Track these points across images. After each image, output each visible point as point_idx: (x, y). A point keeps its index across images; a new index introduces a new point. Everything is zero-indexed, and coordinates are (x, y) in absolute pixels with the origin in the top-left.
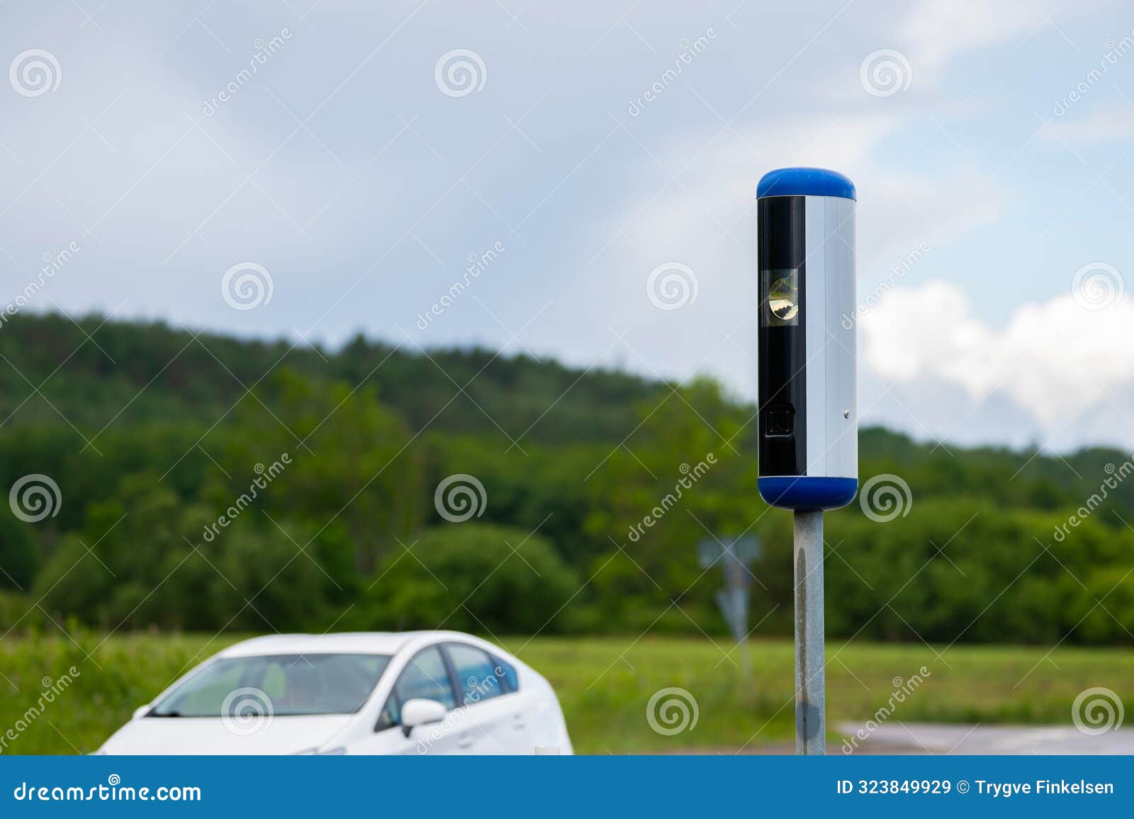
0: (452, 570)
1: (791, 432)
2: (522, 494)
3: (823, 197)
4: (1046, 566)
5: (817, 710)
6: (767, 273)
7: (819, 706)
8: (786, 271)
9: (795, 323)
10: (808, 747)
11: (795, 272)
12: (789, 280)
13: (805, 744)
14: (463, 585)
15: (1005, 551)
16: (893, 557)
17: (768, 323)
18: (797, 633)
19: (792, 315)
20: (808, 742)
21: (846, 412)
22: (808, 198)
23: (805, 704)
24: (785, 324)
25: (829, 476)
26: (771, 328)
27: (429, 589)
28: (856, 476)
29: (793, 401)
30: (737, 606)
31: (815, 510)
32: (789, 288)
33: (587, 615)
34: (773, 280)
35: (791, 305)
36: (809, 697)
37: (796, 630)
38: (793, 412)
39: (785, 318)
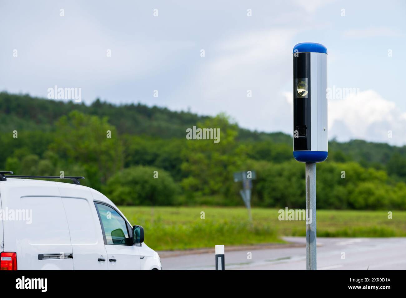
0: (135, 182)
1: (305, 135)
2: (156, 156)
3: (316, 53)
4: (342, 182)
5: (313, 232)
6: (297, 80)
7: (314, 231)
8: (303, 79)
9: (307, 97)
10: (310, 246)
11: (307, 79)
12: (305, 82)
13: (310, 245)
14: (138, 188)
15: (329, 176)
16: (289, 179)
17: (297, 97)
18: (307, 205)
19: (305, 94)
20: (311, 244)
21: (324, 128)
22: (311, 53)
23: (309, 231)
24: (303, 97)
25: (319, 150)
26: (298, 99)
27: (127, 189)
28: (327, 151)
29: (306, 124)
30: (247, 195)
31: (313, 163)
32: (304, 85)
33: (182, 199)
34: (299, 82)
35: (305, 91)
36: (311, 228)
37: (306, 205)
38: (306, 128)
39: (303, 95)
